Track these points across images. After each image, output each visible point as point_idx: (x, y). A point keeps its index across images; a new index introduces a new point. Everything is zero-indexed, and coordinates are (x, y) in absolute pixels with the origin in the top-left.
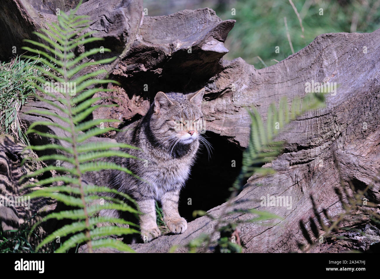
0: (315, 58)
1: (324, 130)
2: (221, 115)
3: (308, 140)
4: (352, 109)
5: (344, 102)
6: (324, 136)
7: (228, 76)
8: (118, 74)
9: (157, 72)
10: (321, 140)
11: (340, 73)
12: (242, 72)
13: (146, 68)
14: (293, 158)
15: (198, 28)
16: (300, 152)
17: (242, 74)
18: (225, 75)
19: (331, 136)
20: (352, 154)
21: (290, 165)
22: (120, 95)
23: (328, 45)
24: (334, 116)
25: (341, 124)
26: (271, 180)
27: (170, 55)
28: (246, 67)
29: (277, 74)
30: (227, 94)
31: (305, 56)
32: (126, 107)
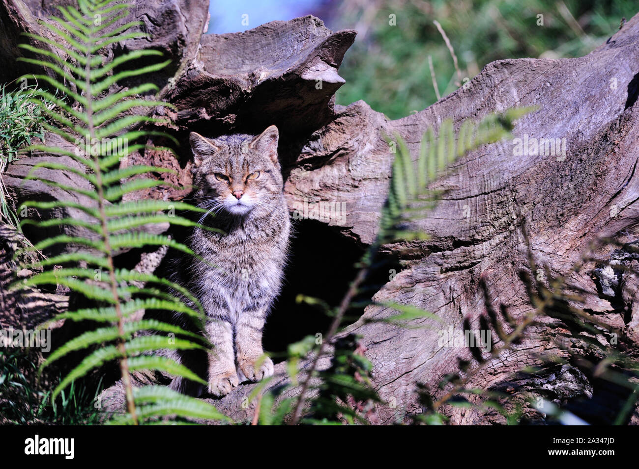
0: (483, 100)
1: (497, 215)
2: (331, 193)
3: (471, 231)
4: (541, 179)
5: (528, 169)
6: (496, 224)
7: (342, 129)
8: (163, 126)
9: (228, 120)
10: (492, 230)
11: (523, 123)
12: (365, 123)
13: (209, 114)
14: (445, 260)
15: (296, 47)
16: (458, 251)
17: (364, 126)
18: (337, 127)
19: (508, 223)
20: (541, 251)
21: (442, 272)
22: (165, 162)
23: (504, 78)
24: (512, 191)
25: (525, 204)
26: (410, 296)
27: (249, 91)
28: (372, 116)
29: (420, 127)
30: (339, 159)
31: (466, 98)
32: (175, 180)
